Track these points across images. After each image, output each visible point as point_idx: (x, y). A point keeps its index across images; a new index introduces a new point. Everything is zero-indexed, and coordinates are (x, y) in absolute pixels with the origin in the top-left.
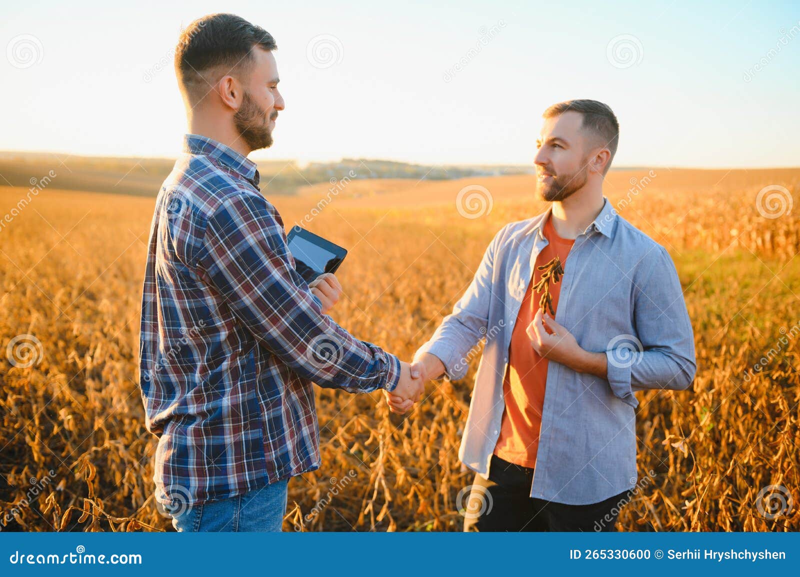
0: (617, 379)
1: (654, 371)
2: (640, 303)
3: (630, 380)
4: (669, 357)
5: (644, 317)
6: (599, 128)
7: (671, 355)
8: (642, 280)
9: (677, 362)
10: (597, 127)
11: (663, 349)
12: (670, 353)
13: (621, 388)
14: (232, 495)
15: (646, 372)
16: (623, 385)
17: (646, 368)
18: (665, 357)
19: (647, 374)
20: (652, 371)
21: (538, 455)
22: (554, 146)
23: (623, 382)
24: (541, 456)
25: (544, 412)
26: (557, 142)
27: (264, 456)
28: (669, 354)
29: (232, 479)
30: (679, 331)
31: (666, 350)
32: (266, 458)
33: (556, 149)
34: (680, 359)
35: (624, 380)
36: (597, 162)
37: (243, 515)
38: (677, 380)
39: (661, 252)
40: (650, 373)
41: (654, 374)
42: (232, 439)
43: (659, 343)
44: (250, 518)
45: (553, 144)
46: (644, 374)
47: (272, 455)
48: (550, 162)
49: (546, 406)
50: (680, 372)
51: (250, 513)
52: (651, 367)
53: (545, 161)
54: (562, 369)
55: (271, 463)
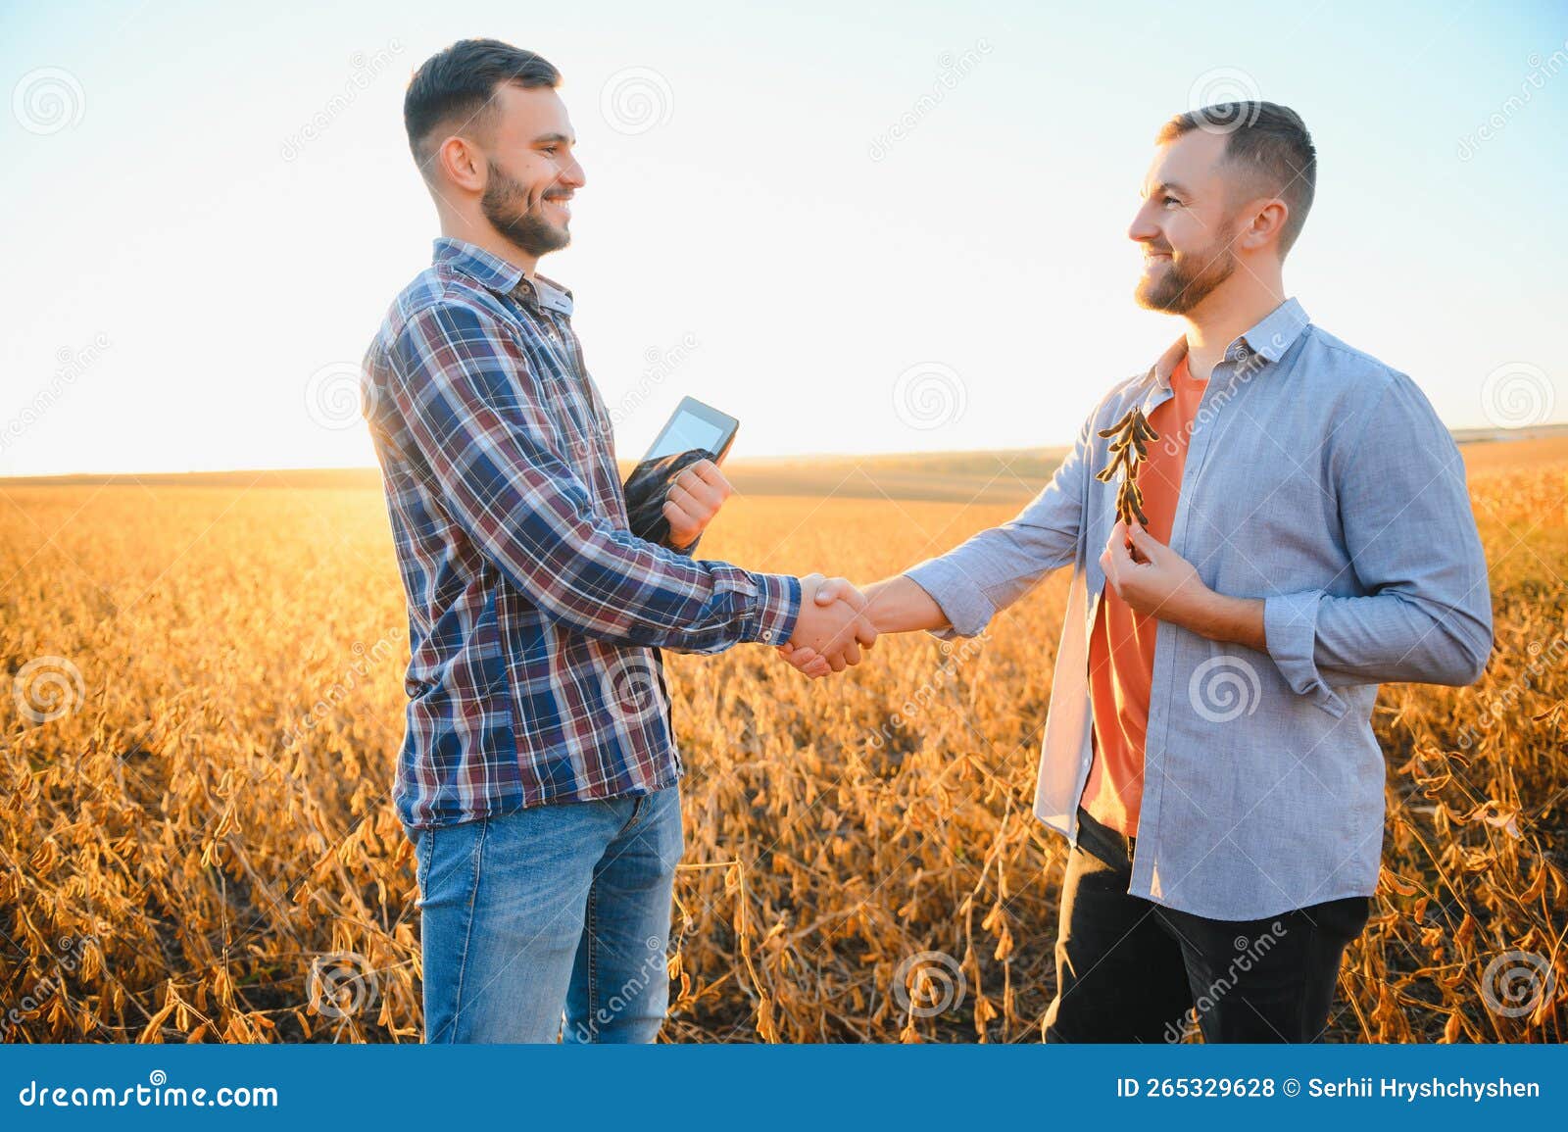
0: (1285, 651)
1: (1376, 637)
2: (1347, 494)
3: (1310, 650)
4: (1414, 604)
5: (1357, 524)
6: (1263, 159)
7: (1417, 601)
8: (1345, 441)
9: (1432, 617)
10: (1258, 156)
11: (1400, 589)
12: (1414, 596)
13: (1295, 671)
14: (464, 819)
15: (1354, 636)
16: (1298, 664)
17: (1355, 628)
18: (1402, 606)
19: (1359, 643)
20: (1368, 635)
21: (1142, 810)
22: (1168, 200)
23: (1297, 658)
24: (1145, 814)
25: (1151, 722)
26: (1170, 193)
27: (516, 759)
28: (1412, 600)
29: (466, 794)
30: (1439, 547)
31: (1407, 591)
32: (520, 762)
33: (1170, 206)
34: (1439, 609)
35: (1298, 653)
36: (1257, 227)
37: (487, 853)
38: (1438, 658)
39: (1392, 380)
40: (1362, 638)
41: (1374, 642)
42: (467, 724)
43: (1391, 577)
44: (500, 859)
45: (1164, 198)
46: (1350, 641)
47: (530, 759)
48: (1160, 233)
49: (1153, 711)
50: (1439, 636)
51: (499, 850)
52: (1366, 625)
53: (1149, 232)
54: (1183, 636)
55: (529, 771)
